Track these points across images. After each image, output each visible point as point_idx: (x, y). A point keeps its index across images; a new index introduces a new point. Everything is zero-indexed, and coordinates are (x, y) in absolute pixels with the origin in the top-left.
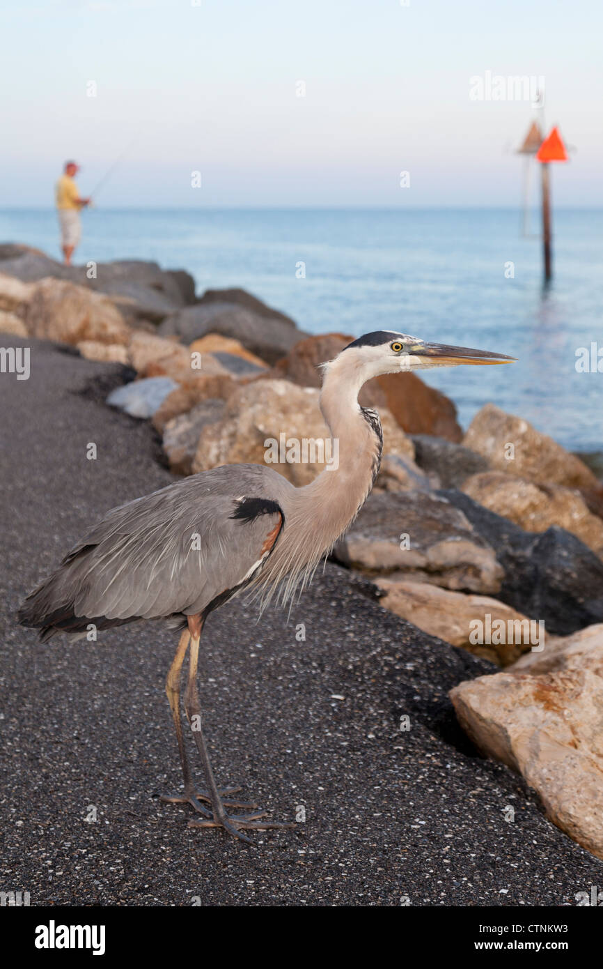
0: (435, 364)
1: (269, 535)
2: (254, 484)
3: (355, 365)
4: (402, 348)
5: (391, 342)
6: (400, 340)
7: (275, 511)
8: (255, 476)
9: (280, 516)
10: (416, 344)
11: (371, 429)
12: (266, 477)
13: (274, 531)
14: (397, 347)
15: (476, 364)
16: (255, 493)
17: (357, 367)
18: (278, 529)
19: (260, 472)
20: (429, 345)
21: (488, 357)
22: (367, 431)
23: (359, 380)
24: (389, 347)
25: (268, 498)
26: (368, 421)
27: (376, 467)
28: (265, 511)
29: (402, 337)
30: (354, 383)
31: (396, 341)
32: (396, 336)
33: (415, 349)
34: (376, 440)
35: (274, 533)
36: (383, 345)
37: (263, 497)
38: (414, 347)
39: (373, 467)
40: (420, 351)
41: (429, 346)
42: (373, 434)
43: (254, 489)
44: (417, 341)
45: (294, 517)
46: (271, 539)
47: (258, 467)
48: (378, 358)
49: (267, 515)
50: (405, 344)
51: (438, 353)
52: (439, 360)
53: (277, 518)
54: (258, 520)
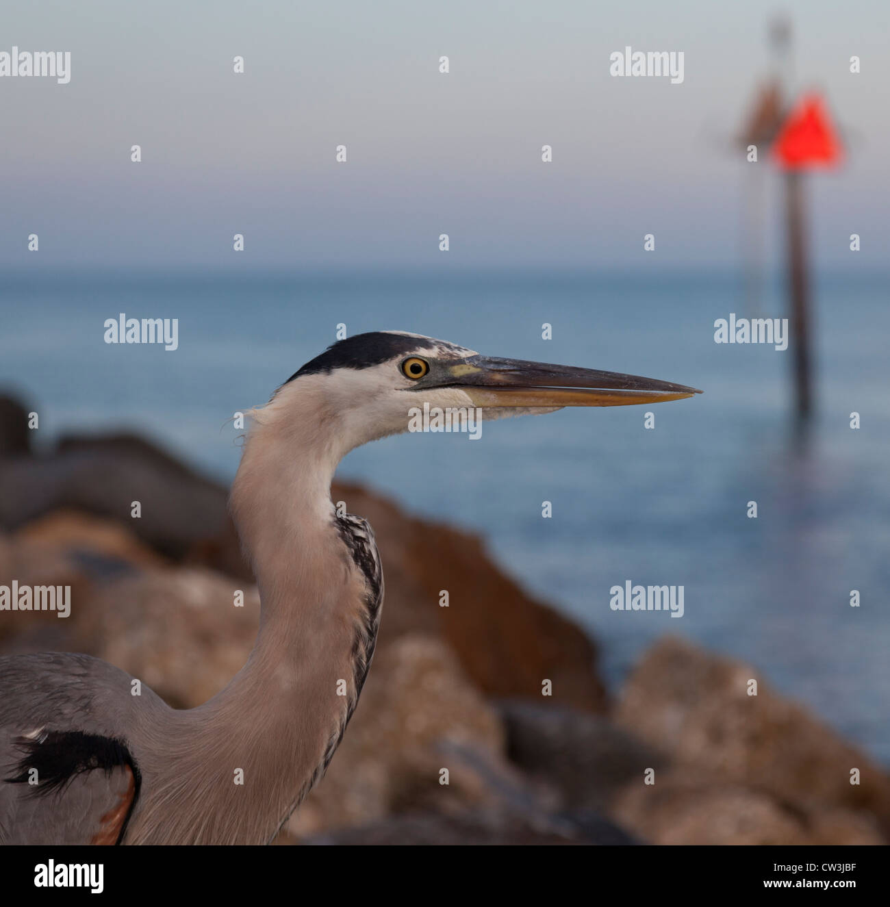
0: (506, 408)
1: (104, 819)
2: (68, 699)
3: (317, 416)
4: (427, 370)
5: (400, 358)
6: (423, 352)
7: (118, 764)
8: (70, 680)
9: (129, 774)
10: (460, 362)
11: (352, 562)
12: (100, 683)
13: (117, 810)
14: (416, 369)
15: (603, 403)
16: (71, 720)
17: (322, 420)
18: (127, 805)
19: (82, 671)
20: (490, 362)
21: (631, 387)
22: (342, 566)
23: (329, 450)
24: (397, 370)
25: (101, 732)
26: (349, 545)
27: (362, 649)
28: (93, 761)
29: (426, 344)
30: (319, 456)
31: (414, 353)
32: (412, 343)
33: (459, 371)
34: (363, 588)
35: (118, 816)
36: (382, 365)
37: (88, 729)
38: (456, 368)
39: (355, 649)
40: (469, 377)
41: (491, 366)
42: (357, 574)
43: (68, 710)
44: (463, 354)
45: (166, 781)
46: (111, 830)
47: (79, 661)
48: (372, 395)
49: (97, 773)
50: (434, 360)
51: (513, 381)
52: (516, 399)
53: (122, 779)
54: (75, 782)
